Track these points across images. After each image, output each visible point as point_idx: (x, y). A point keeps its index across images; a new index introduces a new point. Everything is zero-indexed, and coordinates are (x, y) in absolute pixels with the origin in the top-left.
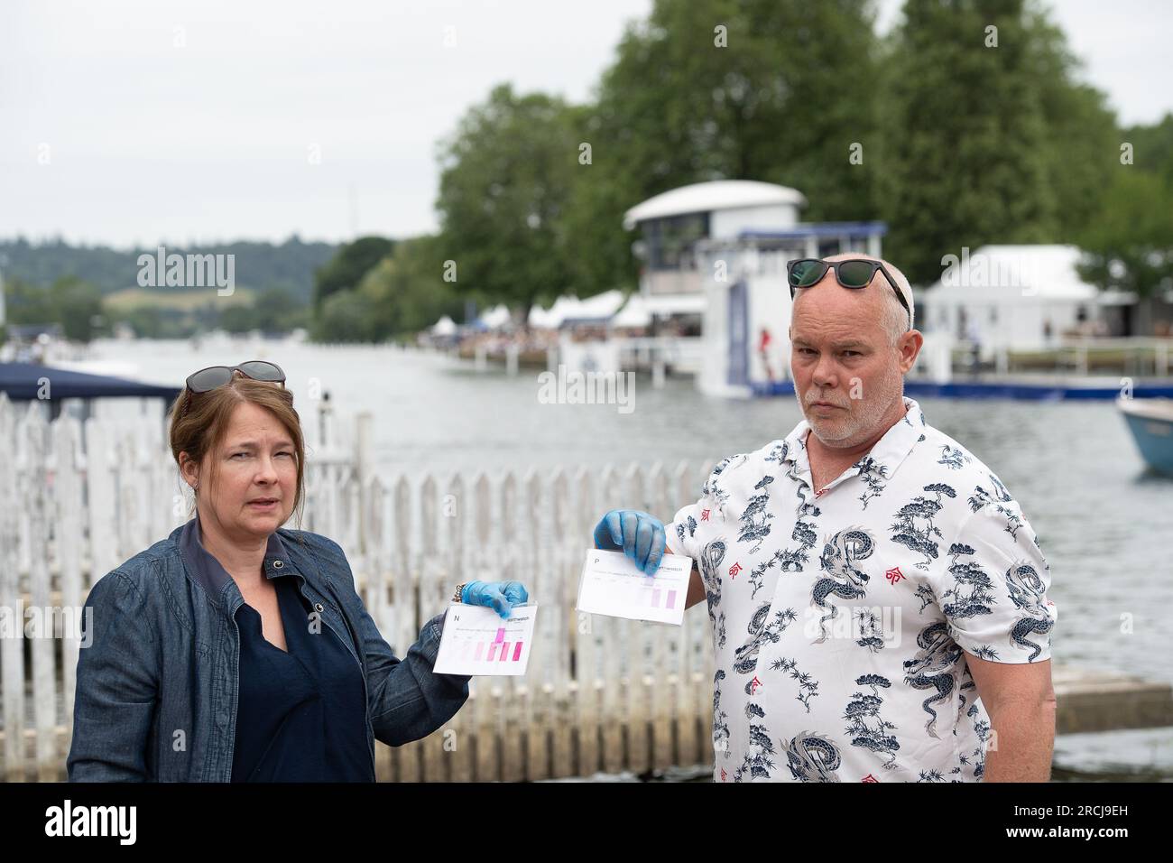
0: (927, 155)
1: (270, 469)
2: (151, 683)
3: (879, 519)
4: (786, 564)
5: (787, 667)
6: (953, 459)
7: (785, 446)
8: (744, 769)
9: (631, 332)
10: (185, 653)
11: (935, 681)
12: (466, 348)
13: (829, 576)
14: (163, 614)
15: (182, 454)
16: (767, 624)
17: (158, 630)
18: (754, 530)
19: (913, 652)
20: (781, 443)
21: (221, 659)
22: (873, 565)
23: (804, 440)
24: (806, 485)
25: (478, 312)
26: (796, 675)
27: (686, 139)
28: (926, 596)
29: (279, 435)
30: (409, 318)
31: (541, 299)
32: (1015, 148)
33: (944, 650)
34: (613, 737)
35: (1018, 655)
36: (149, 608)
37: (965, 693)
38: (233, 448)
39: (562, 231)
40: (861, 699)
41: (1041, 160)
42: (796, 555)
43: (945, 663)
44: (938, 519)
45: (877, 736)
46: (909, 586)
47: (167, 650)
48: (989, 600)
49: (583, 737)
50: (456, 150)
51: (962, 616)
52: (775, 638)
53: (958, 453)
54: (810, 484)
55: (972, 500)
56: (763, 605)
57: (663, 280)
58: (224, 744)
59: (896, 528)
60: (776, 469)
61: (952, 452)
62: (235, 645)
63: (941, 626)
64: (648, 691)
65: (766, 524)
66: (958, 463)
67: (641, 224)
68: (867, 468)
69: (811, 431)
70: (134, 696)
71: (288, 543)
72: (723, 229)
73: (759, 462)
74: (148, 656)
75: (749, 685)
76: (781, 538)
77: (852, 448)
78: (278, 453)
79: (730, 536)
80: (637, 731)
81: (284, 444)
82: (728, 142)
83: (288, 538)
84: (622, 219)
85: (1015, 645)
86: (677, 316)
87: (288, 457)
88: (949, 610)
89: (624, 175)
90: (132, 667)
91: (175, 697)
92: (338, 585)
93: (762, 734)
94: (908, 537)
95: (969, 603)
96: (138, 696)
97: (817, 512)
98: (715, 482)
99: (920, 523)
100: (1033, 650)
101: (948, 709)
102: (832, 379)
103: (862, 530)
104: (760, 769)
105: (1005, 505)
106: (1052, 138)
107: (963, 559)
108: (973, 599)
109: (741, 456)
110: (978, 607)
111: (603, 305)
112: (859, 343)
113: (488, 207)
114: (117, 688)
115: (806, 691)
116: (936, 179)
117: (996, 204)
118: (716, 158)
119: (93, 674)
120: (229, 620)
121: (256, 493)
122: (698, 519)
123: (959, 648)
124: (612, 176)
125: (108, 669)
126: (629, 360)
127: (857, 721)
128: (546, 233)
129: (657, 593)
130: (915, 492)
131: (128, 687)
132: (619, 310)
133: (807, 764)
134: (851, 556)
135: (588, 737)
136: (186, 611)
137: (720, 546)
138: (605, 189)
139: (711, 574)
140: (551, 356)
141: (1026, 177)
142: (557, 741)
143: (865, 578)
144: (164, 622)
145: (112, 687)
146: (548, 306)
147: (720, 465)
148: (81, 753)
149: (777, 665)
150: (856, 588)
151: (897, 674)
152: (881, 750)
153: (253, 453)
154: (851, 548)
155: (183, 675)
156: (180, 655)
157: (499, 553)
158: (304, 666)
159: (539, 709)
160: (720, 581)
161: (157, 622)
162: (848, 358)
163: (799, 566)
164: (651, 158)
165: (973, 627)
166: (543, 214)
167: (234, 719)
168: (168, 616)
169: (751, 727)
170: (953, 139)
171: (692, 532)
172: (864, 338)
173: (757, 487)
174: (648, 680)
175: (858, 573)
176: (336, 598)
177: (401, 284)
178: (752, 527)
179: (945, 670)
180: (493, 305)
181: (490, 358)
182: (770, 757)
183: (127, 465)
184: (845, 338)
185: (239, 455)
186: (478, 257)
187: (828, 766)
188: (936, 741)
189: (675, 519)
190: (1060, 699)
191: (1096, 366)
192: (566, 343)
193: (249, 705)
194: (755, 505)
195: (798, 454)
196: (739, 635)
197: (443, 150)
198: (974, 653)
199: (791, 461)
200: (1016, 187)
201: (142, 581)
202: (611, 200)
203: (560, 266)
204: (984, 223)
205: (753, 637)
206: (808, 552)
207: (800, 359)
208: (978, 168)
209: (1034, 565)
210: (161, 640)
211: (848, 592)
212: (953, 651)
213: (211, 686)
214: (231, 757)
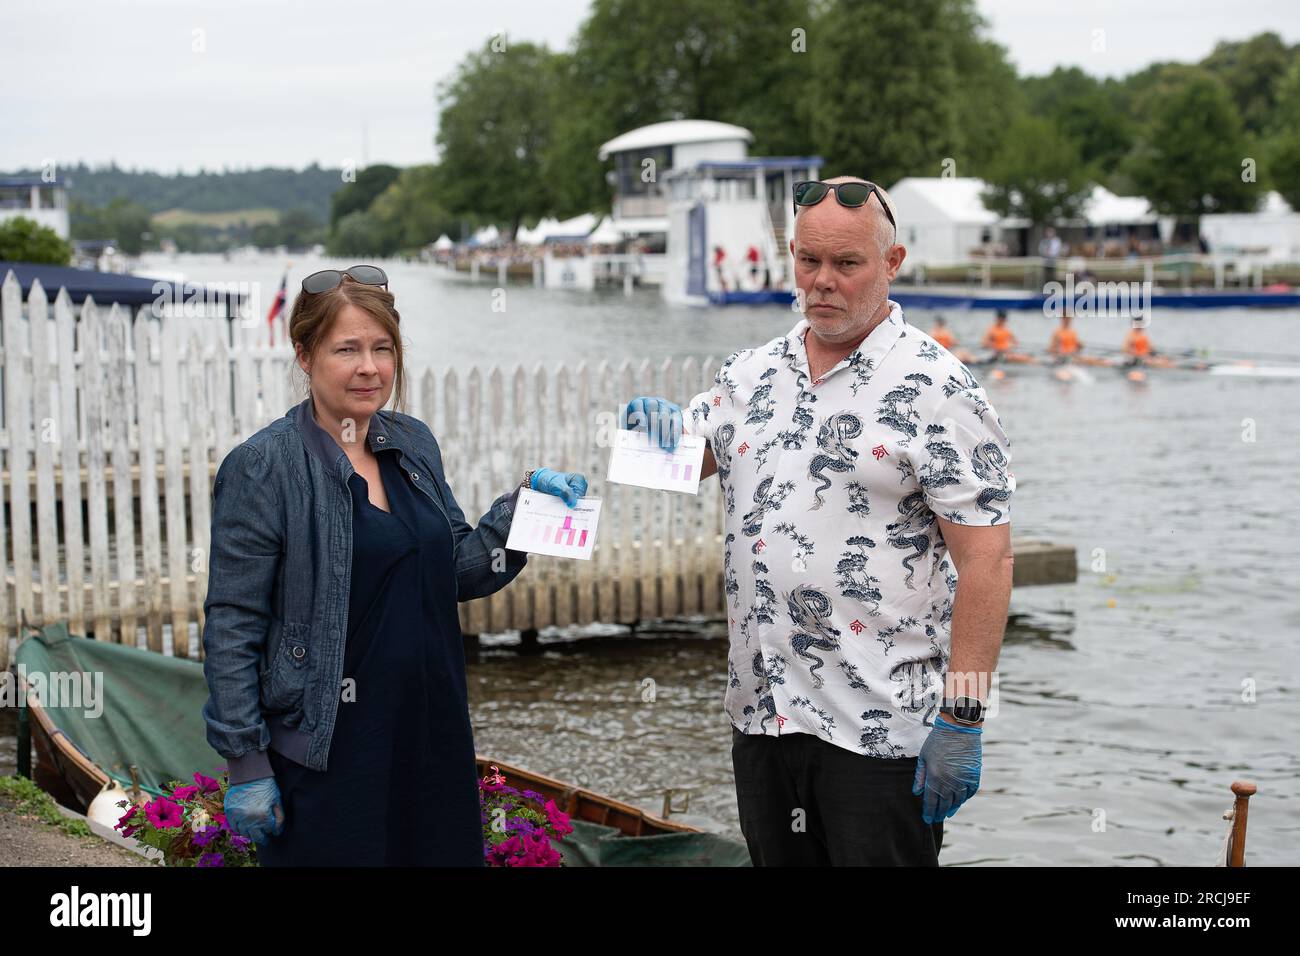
0: (858, 100)
1: (369, 363)
2: (276, 539)
3: (867, 404)
4: (787, 443)
5: (787, 530)
6: (929, 352)
7: (787, 343)
8: (750, 617)
9: (605, 249)
10: (306, 514)
11: (914, 541)
12: (462, 262)
13: (824, 453)
14: (285, 480)
15: (297, 344)
16: (770, 494)
17: (281, 494)
18: (759, 414)
19: (894, 517)
20: (783, 340)
21: (337, 519)
22: (862, 444)
23: (802, 338)
24: (804, 376)
25: (472, 231)
26: (795, 537)
27: (651, 83)
28: (906, 469)
29: (378, 333)
30: (412, 236)
31: (527, 220)
32: (932, 94)
33: (921, 515)
34: (607, 592)
35: (982, 519)
36: (274, 476)
37: (938, 551)
38: (338, 343)
39: (545, 161)
40: (850, 557)
41: (954, 105)
42: (795, 436)
43: (922, 526)
44: (917, 404)
45: (863, 589)
46: (892, 461)
47: (290, 512)
48: (958, 472)
49: (581, 592)
50: (455, 91)
51: (935, 487)
52: (777, 506)
53: (933, 348)
54: (808, 375)
55: (946, 387)
56: (765, 477)
57: (632, 204)
58: (341, 591)
59: (882, 411)
60: (778, 362)
61: (929, 347)
62: (349, 508)
63: (918, 495)
64: (636, 553)
65: (770, 409)
66: (934, 356)
67: (613, 155)
68: (856, 361)
69: (808, 329)
70: (261, 550)
71: (386, 422)
72: (684, 161)
73: (763, 356)
74: (273, 516)
75: (755, 546)
76: (783, 420)
77: (845, 343)
78: (378, 348)
79: (739, 419)
80: (627, 587)
81: (384, 341)
82: (687, 87)
83: (385, 417)
84: (597, 153)
85: (980, 510)
86: (643, 235)
87: (387, 352)
88: (924, 481)
89: (598, 115)
90: (260, 526)
91: (298, 554)
92: (429, 457)
93: (766, 587)
94: (891, 419)
95: (941, 476)
96: (265, 550)
97: (814, 399)
98: (725, 373)
99: (902, 407)
100: (995, 515)
101: (924, 566)
102: (832, 284)
103: (853, 413)
104: (765, 617)
105: (974, 392)
106: (961, 86)
107: (937, 438)
108: (945, 471)
109: (748, 351)
110: (949, 479)
111: (580, 225)
112: (855, 254)
113: (482, 140)
114: (247, 544)
115: (803, 551)
116: (866, 120)
117: (915, 142)
118: (676, 100)
119: (226, 531)
120: (342, 485)
121: (357, 382)
122: (711, 404)
123: (934, 513)
124: (588, 114)
125: (239, 527)
126: (603, 273)
127: (847, 576)
128: (530, 162)
129: (675, 467)
130: (898, 381)
131: (256, 543)
132: (593, 230)
133: (805, 612)
134: (843, 435)
135: (585, 592)
136: (306, 478)
137: (730, 428)
138: (583, 125)
139: (722, 452)
140: (537, 270)
141: (940, 119)
142: (559, 595)
143: (855, 454)
144: (287, 488)
145: (243, 542)
146: (532, 227)
147: (730, 358)
148: (216, 598)
149: (779, 529)
150: (847, 462)
151: (880, 536)
152: (866, 600)
153: (356, 348)
154: (842, 429)
155: (305, 531)
156: (301, 515)
157: (510, 435)
158: (405, 525)
159: (544, 569)
160: (730, 459)
161: (281, 488)
162: (846, 267)
163: (798, 446)
164: (621, 100)
165: (944, 495)
166: (529, 149)
167: (349, 569)
168: (290, 483)
169: (757, 581)
170: (880, 86)
171: (706, 416)
172: (859, 249)
173: (762, 378)
174: (637, 544)
175: (849, 450)
176: (428, 469)
177: (407, 205)
178: (757, 411)
179: (922, 532)
180: (485, 225)
181: (482, 270)
182: (773, 607)
183: (194, 359)
184: (844, 250)
185: (345, 350)
186: (471, 184)
187: (822, 614)
188: (913, 592)
189: (691, 404)
190: (1017, 557)
191: (998, 281)
192: (549, 259)
193: (361, 559)
194: (759, 393)
195: (798, 349)
196: (746, 503)
197: (443, 91)
198: (945, 518)
199: (792, 355)
200: (931, 128)
201: (267, 453)
202: (588, 134)
203: (542, 191)
204: (905, 158)
205: (758, 505)
206: (806, 432)
207: (803, 267)
208: (900, 111)
209: (997, 442)
210: (284, 502)
211: (840, 466)
212: (928, 516)
213: (329, 542)
214: (347, 601)
